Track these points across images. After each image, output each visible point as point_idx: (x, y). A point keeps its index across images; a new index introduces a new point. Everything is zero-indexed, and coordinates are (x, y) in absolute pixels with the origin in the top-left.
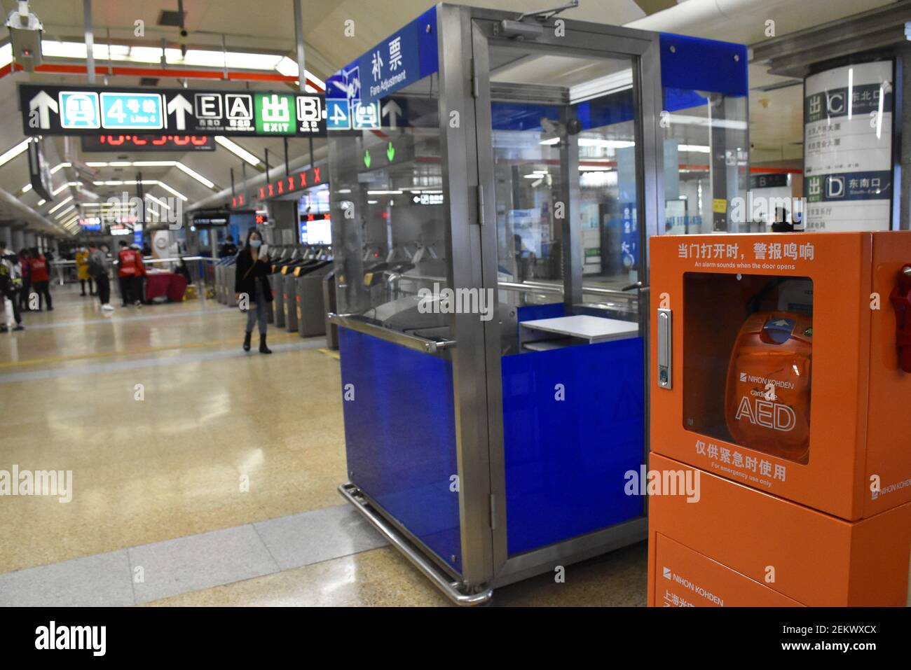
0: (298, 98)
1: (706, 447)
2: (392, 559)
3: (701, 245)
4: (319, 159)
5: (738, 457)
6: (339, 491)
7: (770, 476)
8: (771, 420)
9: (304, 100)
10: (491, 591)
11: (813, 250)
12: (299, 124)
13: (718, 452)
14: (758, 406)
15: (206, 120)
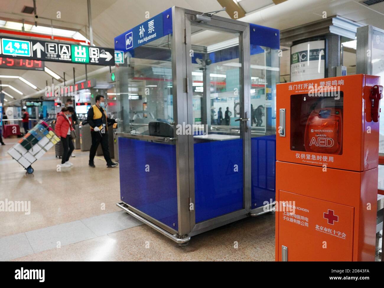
0: (90, 48)
1: (300, 155)
2: (144, 230)
3: (298, 85)
4: (77, 81)
5: (314, 157)
6: (117, 205)
7: (327, 161)
8: (324, 144)
9: (92, 49)
10: (190, 237)
11: (343, 82)
12: (90, 59)
13: (306, 156)
14: (319, 140)
15: (50, 54)
